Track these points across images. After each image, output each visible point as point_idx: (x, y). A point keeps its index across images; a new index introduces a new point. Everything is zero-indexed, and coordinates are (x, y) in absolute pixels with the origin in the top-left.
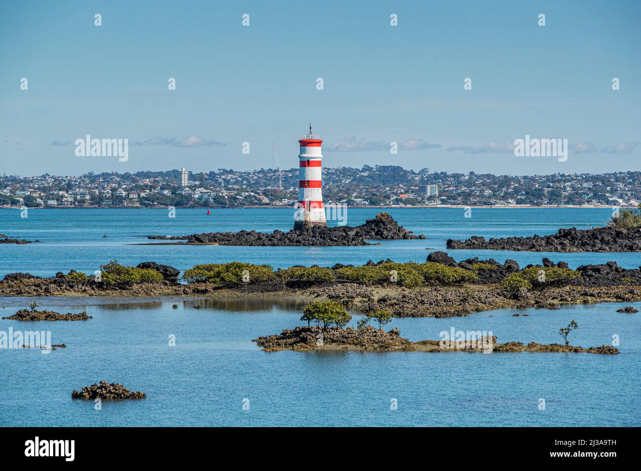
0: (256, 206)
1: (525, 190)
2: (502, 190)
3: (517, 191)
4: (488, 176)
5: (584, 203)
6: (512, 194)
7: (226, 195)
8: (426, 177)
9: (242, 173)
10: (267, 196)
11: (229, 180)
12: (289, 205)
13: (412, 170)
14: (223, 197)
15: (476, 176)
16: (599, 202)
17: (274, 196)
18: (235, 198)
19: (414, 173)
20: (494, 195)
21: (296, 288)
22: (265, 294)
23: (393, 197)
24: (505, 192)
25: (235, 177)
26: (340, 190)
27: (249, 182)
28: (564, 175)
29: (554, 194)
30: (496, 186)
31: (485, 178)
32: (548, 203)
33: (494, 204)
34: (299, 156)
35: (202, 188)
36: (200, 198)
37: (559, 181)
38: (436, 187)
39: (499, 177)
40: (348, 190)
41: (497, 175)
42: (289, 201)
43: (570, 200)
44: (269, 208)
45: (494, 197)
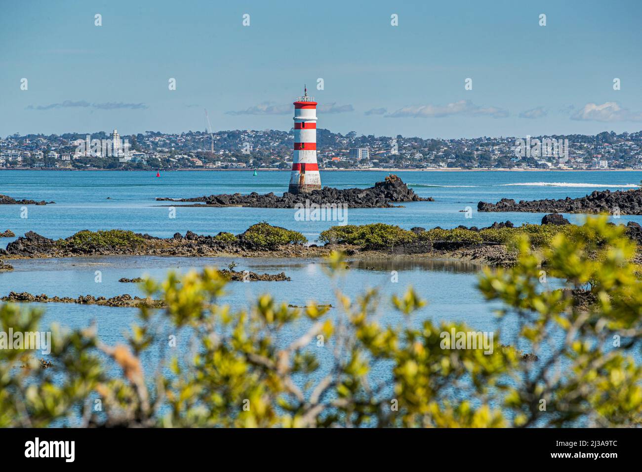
0: (190, 169)
1: (455, 153)
2: (432, 154)
3: (447, 154)
4: (415, 139)
5: (514, 166)
6: (443, 157)
7: (160, 157)
8: (354, 140)
9: (170, 135)
10: (200, 158)
11: (157, 142)
12: (223, 168)
13: (339, 133)
14: (157, 159)
15: (404, 139)
16: (529, 165)
17: (207, 158)
18: (168, 161)
19: (342, 136)
20: (424, 158)
21: (443, 249)
22: (414, 255)
23: (325, 160)
24: (435, 156)
25: (163, 139)
26: (271, 153)
27: (177, 144)
28: (490, 138)
29: (483, 157)
30: (426, 149)
31: (412, 141)
32: (478, 166)
33: (426, 167)
34: (294, 119)
35: (134, 151)
36: (133, 160)
37: (487, 145)
38: (367, 150)
39: (426, 141)
40: (279, 153)
41: (424, 139)
42: (222, 163)
43: (500, 163)
44: (203, 171)
45: (425, 160)
